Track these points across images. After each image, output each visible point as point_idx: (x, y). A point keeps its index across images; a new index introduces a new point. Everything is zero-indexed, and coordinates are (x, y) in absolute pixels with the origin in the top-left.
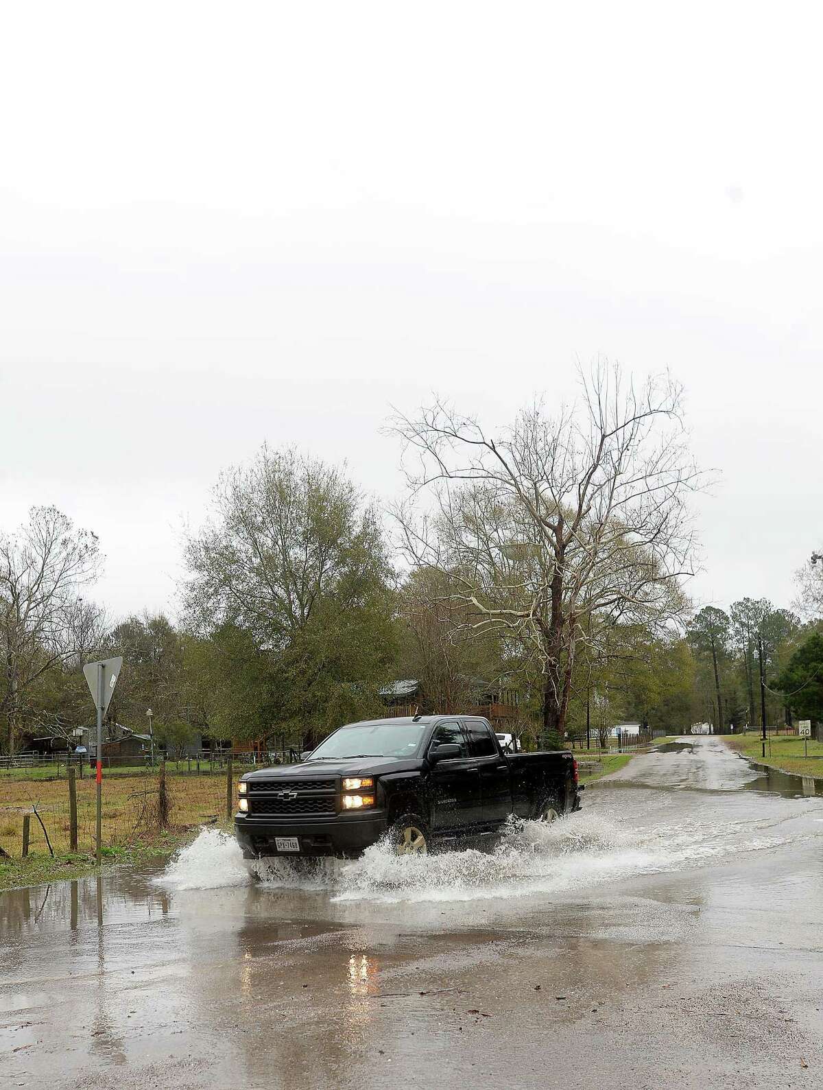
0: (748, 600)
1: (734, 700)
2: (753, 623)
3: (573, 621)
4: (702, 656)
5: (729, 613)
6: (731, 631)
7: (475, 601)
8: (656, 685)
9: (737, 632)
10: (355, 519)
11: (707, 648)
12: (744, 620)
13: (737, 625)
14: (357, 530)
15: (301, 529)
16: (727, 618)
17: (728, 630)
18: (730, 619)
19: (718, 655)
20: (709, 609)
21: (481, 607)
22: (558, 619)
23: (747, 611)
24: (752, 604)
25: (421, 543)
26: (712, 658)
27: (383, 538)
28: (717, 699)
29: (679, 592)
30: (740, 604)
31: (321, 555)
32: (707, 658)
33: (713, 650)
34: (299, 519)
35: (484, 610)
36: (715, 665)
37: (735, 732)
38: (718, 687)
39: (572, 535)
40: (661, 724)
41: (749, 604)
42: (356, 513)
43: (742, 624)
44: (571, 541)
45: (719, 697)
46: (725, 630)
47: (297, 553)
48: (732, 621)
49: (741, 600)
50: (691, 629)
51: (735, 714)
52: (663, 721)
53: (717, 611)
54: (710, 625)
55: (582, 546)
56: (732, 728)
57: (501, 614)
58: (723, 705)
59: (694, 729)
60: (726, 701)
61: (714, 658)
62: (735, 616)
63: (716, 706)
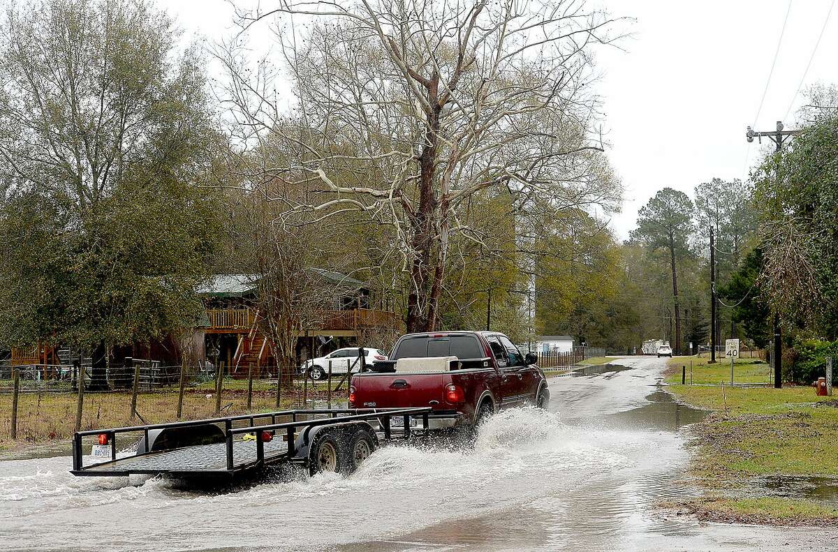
0: (717, 181)
1: (696, 310)
2: (723, 212)
3: (446, 205)
4: (657, 253)
5: (692, 197)
6: (695, 222)
7: (322, 175)
8: (572, 289)
9: (703, 223)
10: (168, 62)
11: (664, 243)
12: (713, 208)
13: (703, 214)
14: (171, 76)
15: (96, 72)
16: (690, 205)
17: (691, 220)
18: (695, 205)
19: (677, 252)
20: (667, 191)
21: (330, 182)
22: (427, 201)
23: (716, 196)
24: (724, 187)
25: (256, 97)
26: (670, 256)
27: (206, 88)
28: (674, 307)
29: (606, 169)
30: (708, 186)
31: (122, 108)
32: (664, 256)
33: (671, 245)
34: (95, 59)
35: (334, 187)
36: (673, 265)
37: (695, 351)
38: (676, 293)
39: (449, 94)
40: (602, 339)
41: (720, 187)
42: (170, 53)
43: (710, 213)
44: (448, 102)
45: (676, 307)
46: (687, 219)
47: (90, 104)
48: (696, 208)
49: (709, 181)
50: (644, 217)
51: (696, 328)
52: (604, 337)
53: (678, 194)
54: (668, 213)
55: (461, 109)
56: (691, 346)
57: (354, 192)
58: (682, 316)
59: (646, 347)
60: (686, 311)
61: (673, 255)
62: (700, 202)
63: (673, 318)
